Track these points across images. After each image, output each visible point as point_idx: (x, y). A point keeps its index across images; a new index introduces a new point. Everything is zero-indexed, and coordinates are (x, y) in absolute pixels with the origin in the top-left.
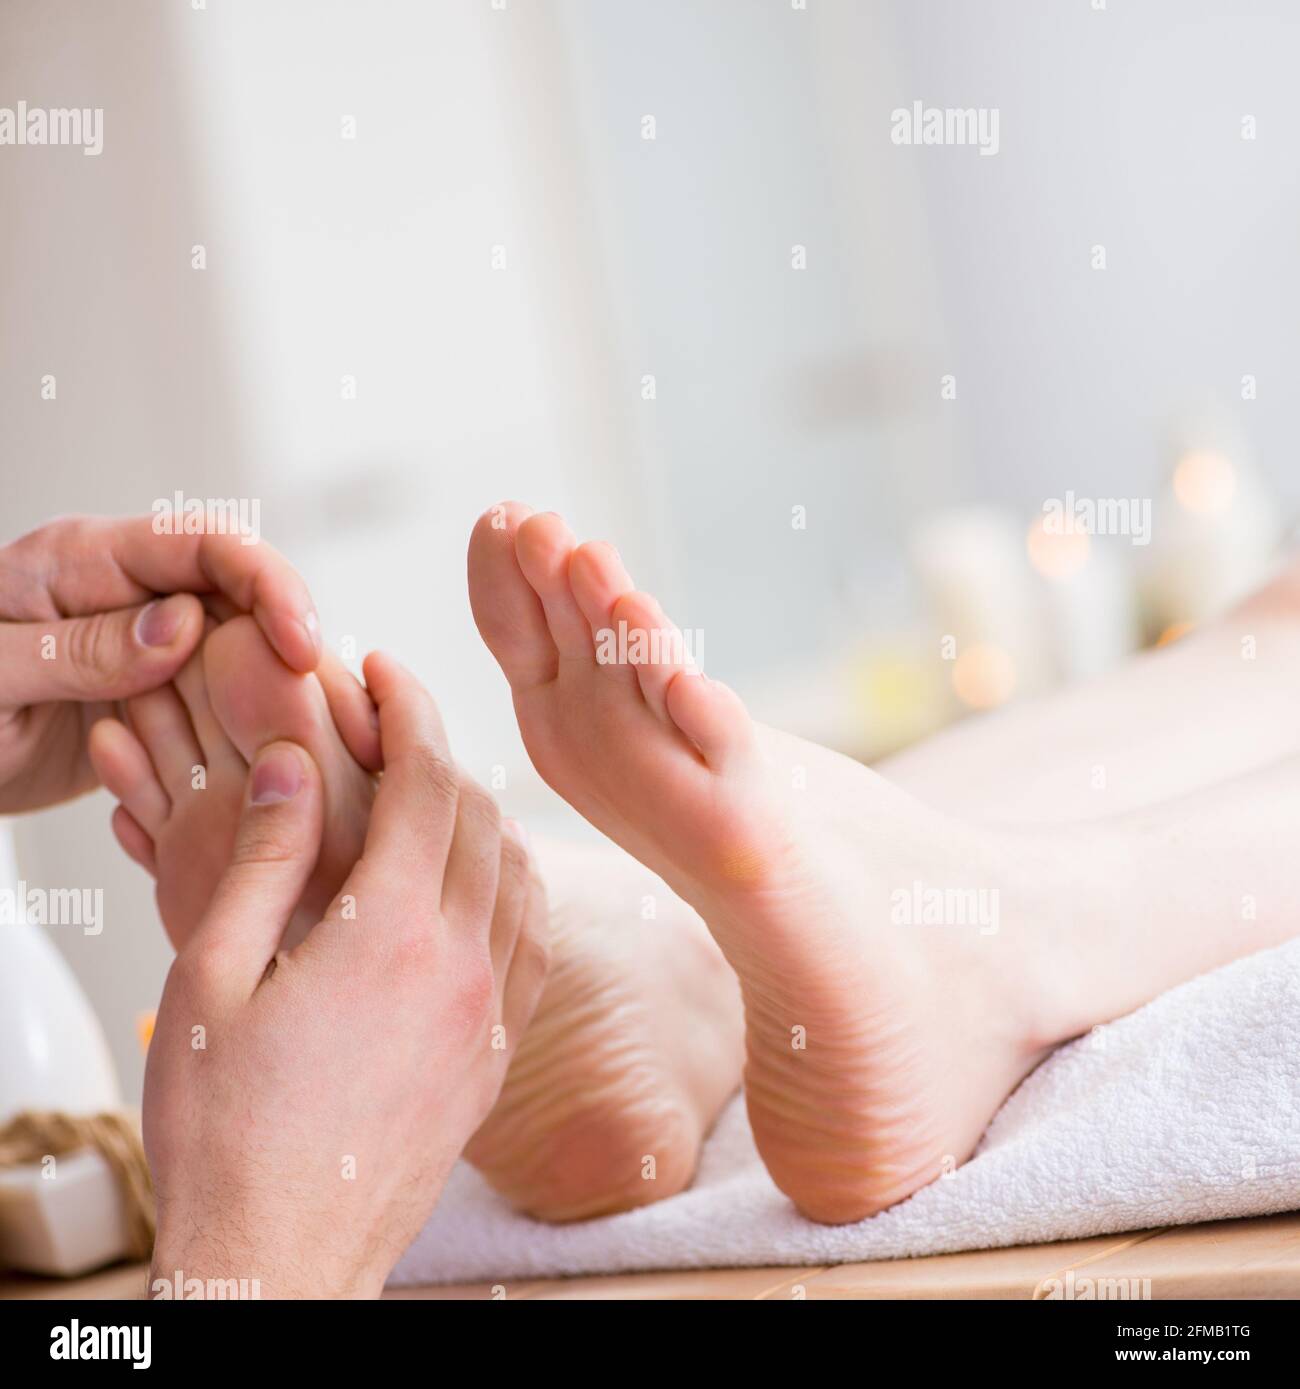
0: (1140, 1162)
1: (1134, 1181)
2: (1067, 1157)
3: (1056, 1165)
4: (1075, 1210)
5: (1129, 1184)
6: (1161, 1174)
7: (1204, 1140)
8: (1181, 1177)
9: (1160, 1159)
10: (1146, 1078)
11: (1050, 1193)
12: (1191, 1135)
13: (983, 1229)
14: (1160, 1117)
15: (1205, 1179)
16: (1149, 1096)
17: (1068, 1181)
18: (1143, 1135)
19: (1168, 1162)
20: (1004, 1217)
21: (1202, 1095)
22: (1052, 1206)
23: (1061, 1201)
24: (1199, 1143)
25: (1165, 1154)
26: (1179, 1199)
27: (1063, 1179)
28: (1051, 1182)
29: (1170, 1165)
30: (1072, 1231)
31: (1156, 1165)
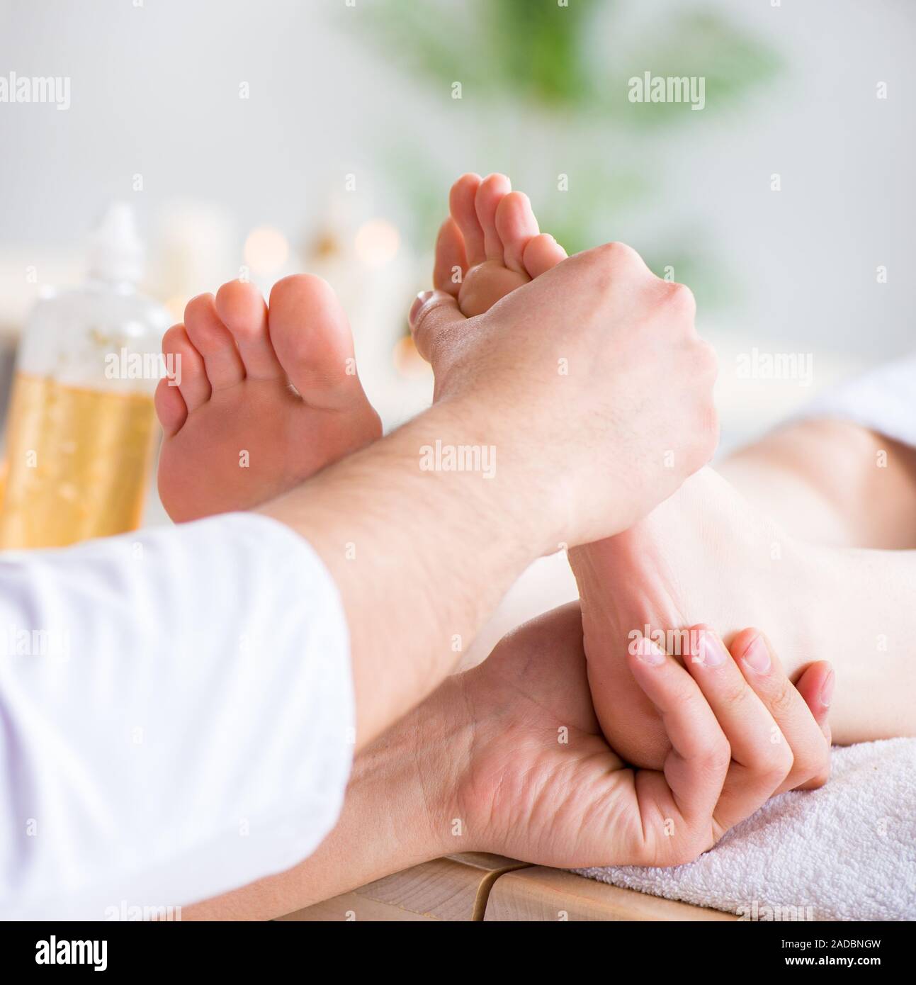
0: (793, 886)
1: (785, 897)
2: (737, 862)
3: (727, 865)
5: (780, 899)
6: (807, 900)
7: (845, 888)
8: (821, 908)
9: (808, 889)
10: (803, 825)
11: (718, 884)
12: (836, 880)
14: (812, 857)
16: (804, 838)
17: (732, 879)
18: (798, 866)
19: (813, 894)
21: (846, 852)
23: (724, 892)
24: (840, 888)
25: (814, 887)
28: (721, 877)
29: (815, 897)
31: (805, 892)
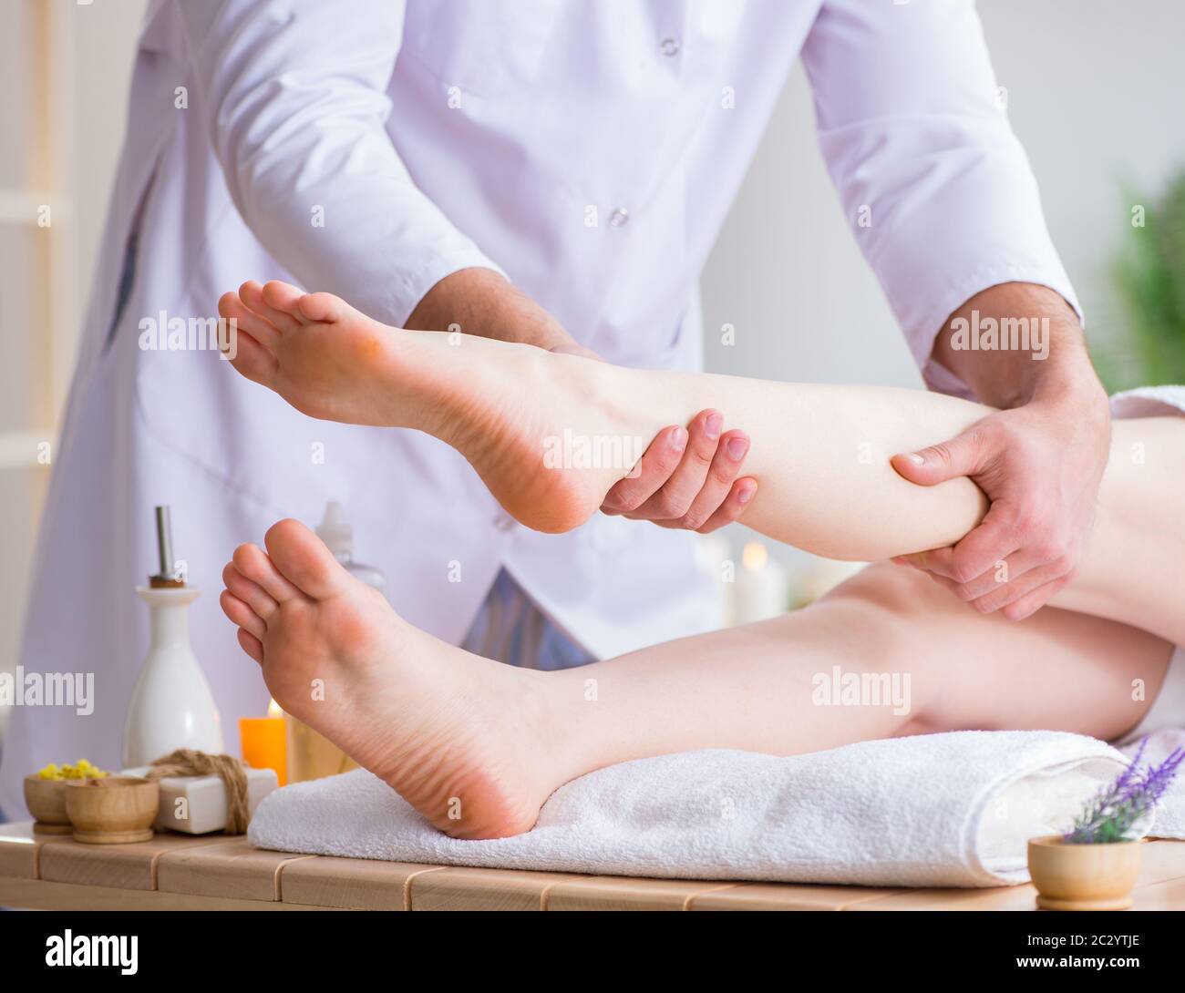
0: (744, 848)
1: (739, 857)
3: (704, 843)
4: (708, 865)
5: (736, 858)
6: (753, 855)
8: (762, 858)
9: (754, 848)
11: (698, 855)
13: (661, 866)
15: (773, 860)
17: (707, 851)
19: (757, 850)
20: (673, 863)
22: (697, 861)
23: (702, 860)
24: (773, 842)
25: (757, 845)
26: (759, 868)
27: (704, 849)
28: (699, 850)
29: (758, 852)
30: (705, 875)
31: (751, 850)
